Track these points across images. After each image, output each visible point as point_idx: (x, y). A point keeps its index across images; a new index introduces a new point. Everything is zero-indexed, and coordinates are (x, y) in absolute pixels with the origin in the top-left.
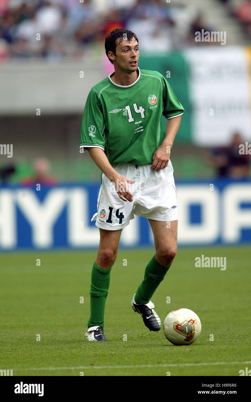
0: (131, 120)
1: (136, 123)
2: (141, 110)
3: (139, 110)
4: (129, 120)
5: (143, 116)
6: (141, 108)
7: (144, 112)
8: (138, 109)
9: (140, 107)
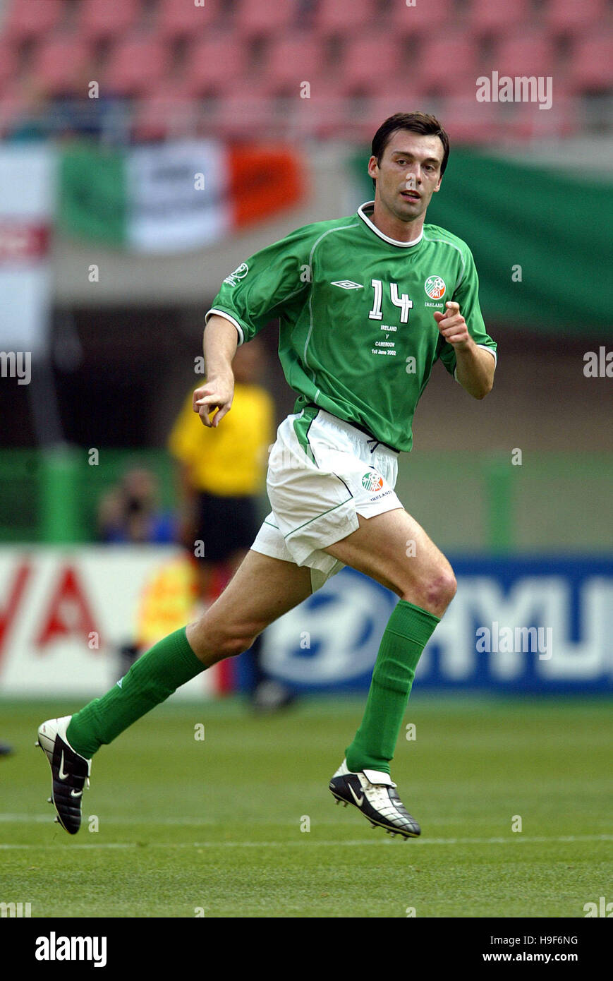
0: (375, 314)
1: (384, 327)
2: (405, 303)
3: (400, 300)
4: (371, 312)
5: (404, 318)
6: (405, 297)
7: (409, 308)
8: (400, 297)
9: (403, 295)
